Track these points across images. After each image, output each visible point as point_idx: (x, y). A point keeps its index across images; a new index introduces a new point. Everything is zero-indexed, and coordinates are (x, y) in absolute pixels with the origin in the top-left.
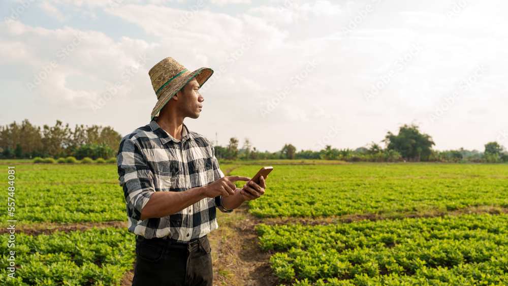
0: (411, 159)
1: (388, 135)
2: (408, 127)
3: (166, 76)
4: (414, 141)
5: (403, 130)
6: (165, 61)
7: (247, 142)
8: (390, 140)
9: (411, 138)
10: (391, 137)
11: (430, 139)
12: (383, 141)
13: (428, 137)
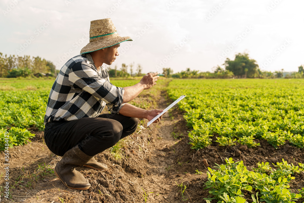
0: (240, 76)
1: (227, 60)
2: (241, 55)
3: (103, 30)
4: (244, 64)
5: (237, 57)
6: (106, 20)
7: (139, 67)
8: (228, 64)
9: (243, 62)
10: (228, 62)
11: (255, 63)
12: (224, 64)
13: (254, 61)
